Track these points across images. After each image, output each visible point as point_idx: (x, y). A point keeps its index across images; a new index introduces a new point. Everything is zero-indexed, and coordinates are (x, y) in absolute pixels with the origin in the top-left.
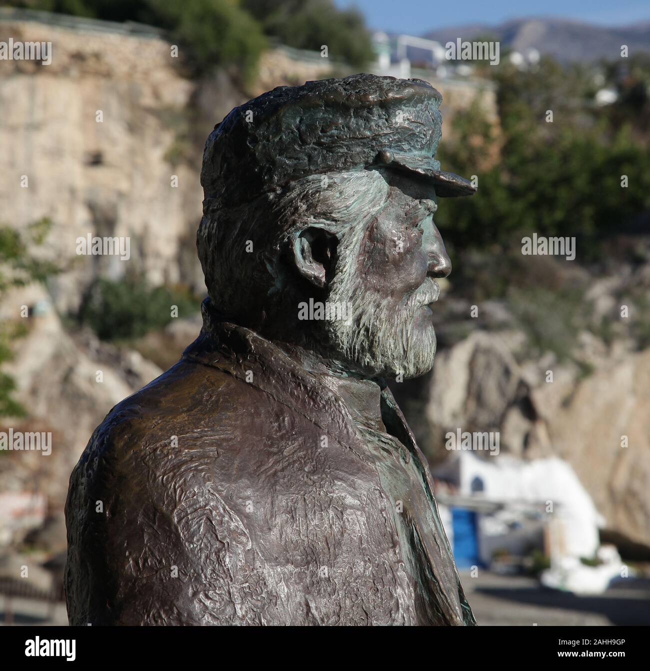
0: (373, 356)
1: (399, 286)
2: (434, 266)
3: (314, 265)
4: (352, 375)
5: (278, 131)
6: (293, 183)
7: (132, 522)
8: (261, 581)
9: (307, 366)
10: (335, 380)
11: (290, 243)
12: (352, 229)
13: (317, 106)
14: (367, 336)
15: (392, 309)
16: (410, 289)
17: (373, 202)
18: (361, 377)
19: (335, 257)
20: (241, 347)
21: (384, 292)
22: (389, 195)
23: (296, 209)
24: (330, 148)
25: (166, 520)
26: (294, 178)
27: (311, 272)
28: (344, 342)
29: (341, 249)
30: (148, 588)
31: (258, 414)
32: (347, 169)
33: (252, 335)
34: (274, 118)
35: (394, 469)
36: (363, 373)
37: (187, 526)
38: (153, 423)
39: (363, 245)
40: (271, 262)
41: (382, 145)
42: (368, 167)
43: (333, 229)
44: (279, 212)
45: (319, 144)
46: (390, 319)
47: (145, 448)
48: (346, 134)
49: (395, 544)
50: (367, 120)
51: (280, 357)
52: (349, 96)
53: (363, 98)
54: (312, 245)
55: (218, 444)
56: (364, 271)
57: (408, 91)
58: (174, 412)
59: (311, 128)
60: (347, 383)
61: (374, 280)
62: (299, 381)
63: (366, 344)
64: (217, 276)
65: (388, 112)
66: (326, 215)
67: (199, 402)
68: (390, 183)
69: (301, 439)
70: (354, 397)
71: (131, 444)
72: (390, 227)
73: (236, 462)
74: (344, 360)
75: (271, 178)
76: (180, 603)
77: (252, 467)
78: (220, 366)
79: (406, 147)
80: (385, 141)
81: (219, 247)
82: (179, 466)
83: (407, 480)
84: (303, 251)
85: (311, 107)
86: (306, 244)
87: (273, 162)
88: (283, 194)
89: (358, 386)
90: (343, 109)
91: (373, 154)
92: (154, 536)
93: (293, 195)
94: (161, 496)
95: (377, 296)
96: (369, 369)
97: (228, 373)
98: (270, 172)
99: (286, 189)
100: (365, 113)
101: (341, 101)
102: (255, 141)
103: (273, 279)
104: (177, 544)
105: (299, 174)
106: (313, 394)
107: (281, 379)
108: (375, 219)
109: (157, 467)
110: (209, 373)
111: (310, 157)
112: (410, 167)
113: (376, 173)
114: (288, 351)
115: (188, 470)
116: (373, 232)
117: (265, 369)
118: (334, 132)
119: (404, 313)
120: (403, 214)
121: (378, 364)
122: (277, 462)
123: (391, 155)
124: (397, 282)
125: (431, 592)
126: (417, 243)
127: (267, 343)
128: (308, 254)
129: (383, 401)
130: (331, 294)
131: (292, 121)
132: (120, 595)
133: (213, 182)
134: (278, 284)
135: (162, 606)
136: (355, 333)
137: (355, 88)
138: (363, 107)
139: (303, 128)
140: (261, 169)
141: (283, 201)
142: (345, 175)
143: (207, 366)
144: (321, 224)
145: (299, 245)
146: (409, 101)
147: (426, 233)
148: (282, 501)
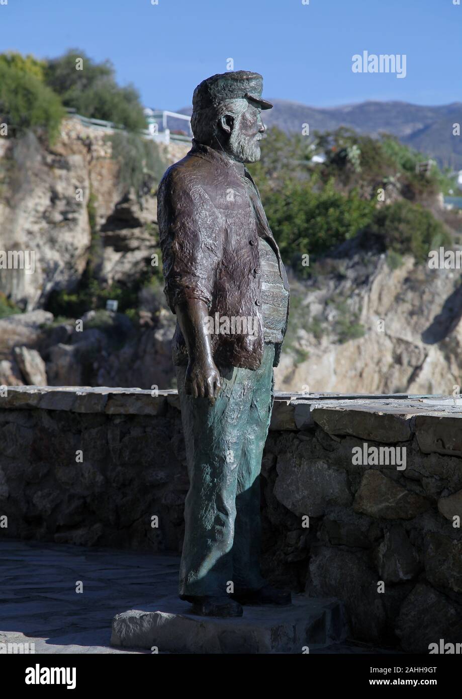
0: (243, 155)
1: (251, 134)
2: (260, 129)
3: (227, 126)
4: (236, 160)
5: (217, 86)
6: (221, 102)
7: (179, 195)
8: (214, 212)
9: (224, 156)
10: (232, 161)
11: (221, 119)
12: (238, 116)
13: (229, 79)
14: (242, 148)
15: (249, 141)
16: (254, 135)
17: (244, 108)
18: (239, 161)
19: (233, 124)
20: (205, 151)
21: (246, 135)
22: (248, 106)
23: (223, 109)
24: (232, 92)
25: (188, 194)
26: (222, 100)
27: (226, 128)
28: (235, 150)
29: (235, 121)
30: (184, 212)
31: (211, 169)
32: (237, 98)
33: (208, 148)
34: (216, 83)
35: (249, 188)
36: (240, 160)
37: (194, 196)
38: (183, 169)
39: (241, 121)
40: (215, 125)
41: (247, 91)
42: (243, 98)
43: (233, 116)
44: (217, 111)
45: (229, 90)
46: (248, 143)
47: (181, 175)
48: (237, 87)
49: (250, 206)
50: (243, 84)
51: (216, 153)
52: (238, 77)
53: (242, 77)
54: (226, 121)
55: (201, 176)
56: (241, 129)
57: (254, 76)
58: (188, 167)
59: (227, 86)
60: (236, 162)
61: (244, 131)
62: (222, 160)
63: (241, 151)
64: (197, 130)
65: (249, 82)
66: (231, 111)
67: (195, 165)
68: (249, 103)
69: (223, 176)
70: (237, 167)
71: (177, 174)
72: (248, 116)
73: (206, 181)
74: (235, 156)
75: (215, 100)
76: (193, 216)
77: (210, 183)
78: (200, 156)
79: (254, 92)
80: (248, 90)
81: (199, 121)
82: (191, 180)
83: (252, 191)
84: (224, 122)
85: (227, 80)
86: (225, 120)
87: (216, 96)
88: (219, 105)
89: (238, 163)
90: (236, 80)
91: (244, 94)
92: (185, 198)
93: (222, 105)
94: (187, 187)
95: (245, 136)
96: (242, 159)
97: (201, 158)
98: (215, 98)
99: (219, 103)
100: (242, 81)
101: (236, 78)
102: (211, 89)
103: (215, 130)
104: (191, 200)
105: (223, 99)
106: (226, 164)
107: (217, 160)
108: (244, 113)
109: (185, 180)
110: (196, 158)
111: (226, 94)
112: (255, 98)
113: (245, 100)
114: (218, 152)
115: (194, 181)
116: (243, 117)
117: (213, 157)
118: (234, 87)
119: (252, 142)
120: (252, 112)
121: (244, 157)
122: (216, 182)
123: (250, 94)
124: (250, 132)
125: (259, 220)
126: (256, 121)
127: (213, 150)
128: (225, 123)
129: (245, 170)
130: (232, 135)
131: (221, 83)
132: (176, 214)
133: (197, 102)
134: (216, 132)
135: (188, 216)
136: (238, 147)
137: (239, 74)
138: (242, 80)
139: (224, 86)
140: (212, 97)
141: (219, 107)
142: (236, 100)
143: (195, 156)
144: (230, 114)
145: (223, 120)
146: (255, 78)
147: (258, 119)
148: (219, 192)
